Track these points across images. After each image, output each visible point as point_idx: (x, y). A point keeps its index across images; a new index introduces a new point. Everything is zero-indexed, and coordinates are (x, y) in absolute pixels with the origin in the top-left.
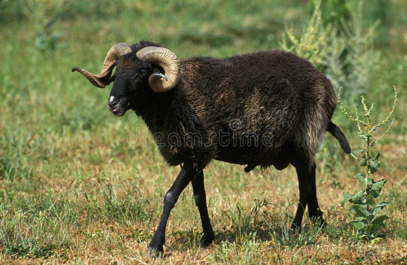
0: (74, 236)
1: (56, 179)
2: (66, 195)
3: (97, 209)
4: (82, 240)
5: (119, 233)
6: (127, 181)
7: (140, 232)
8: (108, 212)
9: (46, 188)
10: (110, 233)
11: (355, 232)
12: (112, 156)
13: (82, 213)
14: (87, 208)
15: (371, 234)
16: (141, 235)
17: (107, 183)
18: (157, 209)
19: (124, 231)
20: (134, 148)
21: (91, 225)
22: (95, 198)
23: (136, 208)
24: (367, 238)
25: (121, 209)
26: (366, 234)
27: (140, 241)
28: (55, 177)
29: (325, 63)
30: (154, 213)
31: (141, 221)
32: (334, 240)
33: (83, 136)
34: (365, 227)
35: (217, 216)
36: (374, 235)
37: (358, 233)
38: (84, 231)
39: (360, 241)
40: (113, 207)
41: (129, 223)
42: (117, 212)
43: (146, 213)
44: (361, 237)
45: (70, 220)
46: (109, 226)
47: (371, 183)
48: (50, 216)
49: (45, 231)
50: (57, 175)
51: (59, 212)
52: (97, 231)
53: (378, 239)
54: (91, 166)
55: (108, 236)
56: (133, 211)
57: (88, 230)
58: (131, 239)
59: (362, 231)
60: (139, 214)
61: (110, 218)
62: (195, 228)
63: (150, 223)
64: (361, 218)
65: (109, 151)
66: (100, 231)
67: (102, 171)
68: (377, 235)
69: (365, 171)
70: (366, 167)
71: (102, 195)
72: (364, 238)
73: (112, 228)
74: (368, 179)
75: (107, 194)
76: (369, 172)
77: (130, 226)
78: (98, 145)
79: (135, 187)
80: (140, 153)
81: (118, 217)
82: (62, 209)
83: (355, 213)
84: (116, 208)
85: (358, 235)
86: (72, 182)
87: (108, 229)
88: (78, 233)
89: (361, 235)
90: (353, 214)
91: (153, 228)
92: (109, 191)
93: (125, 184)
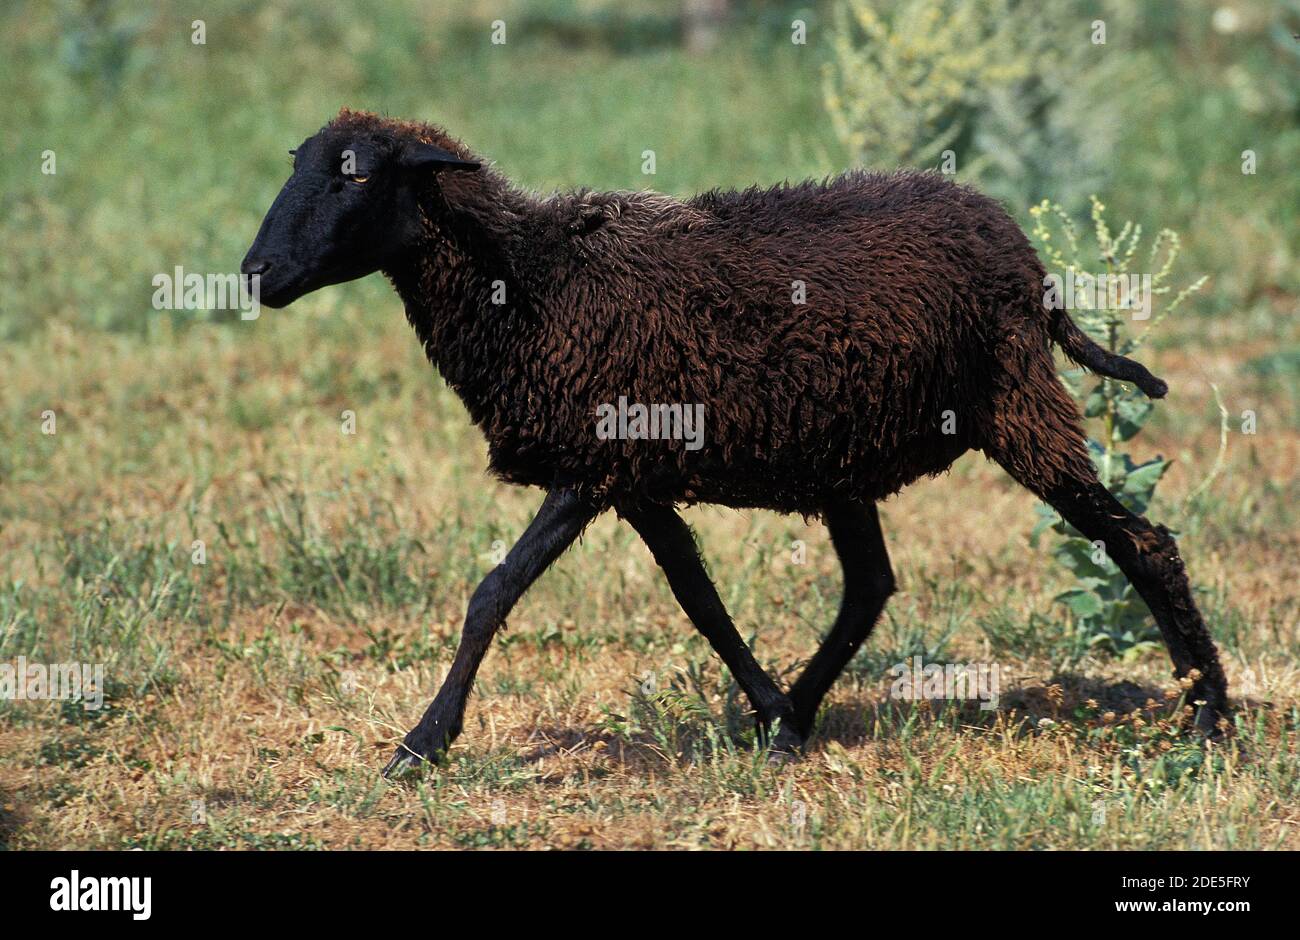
0: (188, 655)
1: (130, 480)
2: (161, 527)
3: (259, 569)
4: (213, 669)
5: (328, 646)
6: (354, 480)
7: (396, 638)
8: (295, 578)
9: (99, 507)
10: (301, 644)
11: (1075, 628)
12: (305, 404)
13: (211, 583)
14: (229, 568)
15: (1124, 630)
16: (400, 650)
17: (290, 488)
18: (449, 567)
19: (345, 638)
20: (372, 376)
21: (242, 620)
22: (251, 536)
23: (381, 565)
24: (1113, 644)
25: (334, 568)
26: (1107, 632)
27: (396, 668)
28: (125, 473)
29: (973, 98)
30: (439, 581)
31: (400, 603)
32: (1008, 653)
33: (214, 341)
34: (1105, 610)
35: (638, 585)
36: (1135, 633)
37: (1082, 628)
38: (218, 638)
39: (1088, 653)
40: (310, 562)
41: (360, 611)
42: (325, 578)
43: (414, 579)
44: (1092, 641)
45: (174, 607)
46: (299, 622)
47: (1121, 470)
48: (112, 594)
49: (95, 642)
50: (130, 465)
51: (141, 581)
52: (259, 639)
53: (1146, 647)
54: (240, 437)
55: (294, 654)
56: (375, 573)
57: (232, 636)
58: (368, 663)
59: (1096, 622)
60: (391, 582)
61: (300, 598)
62: (569, 623)
63: (427, 611)
64: (1093, 582)
65: (296, 388)
66: (267, 639)
67: (273, 451)
68: (1141, 633)
69: (1103, 433)
70: (1107, 421)
71: (275, 525)
72: (1103, 644)
73: (307, 628)
74: (1113, 458)
75: (290, 520)
76: (1116, 435)
77: (364, 622)
78: (262, 370)
79: (377, 501)
80: (395, 393)
81: (324, 596)
82: (147, 574)
83: (1073, 564)
84: (319, 568)
85: (1085, 635)
86: (180, 487)
87: (293, 632)
88: (199, 648)
89: (1094, 634)
90: (1067, 568)
91: (437, 627)
92: (294, 513)
93: (345, 488)
